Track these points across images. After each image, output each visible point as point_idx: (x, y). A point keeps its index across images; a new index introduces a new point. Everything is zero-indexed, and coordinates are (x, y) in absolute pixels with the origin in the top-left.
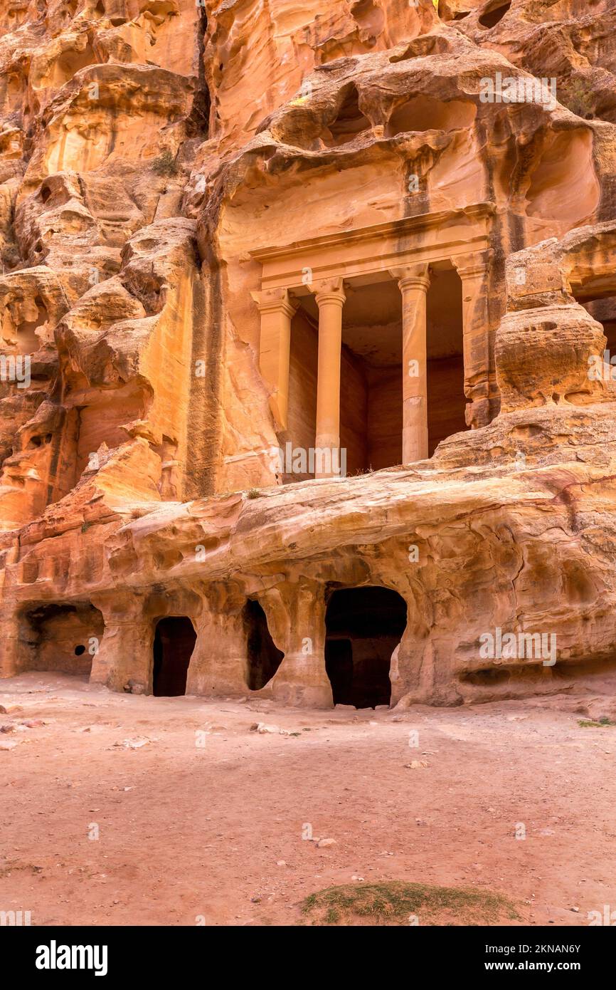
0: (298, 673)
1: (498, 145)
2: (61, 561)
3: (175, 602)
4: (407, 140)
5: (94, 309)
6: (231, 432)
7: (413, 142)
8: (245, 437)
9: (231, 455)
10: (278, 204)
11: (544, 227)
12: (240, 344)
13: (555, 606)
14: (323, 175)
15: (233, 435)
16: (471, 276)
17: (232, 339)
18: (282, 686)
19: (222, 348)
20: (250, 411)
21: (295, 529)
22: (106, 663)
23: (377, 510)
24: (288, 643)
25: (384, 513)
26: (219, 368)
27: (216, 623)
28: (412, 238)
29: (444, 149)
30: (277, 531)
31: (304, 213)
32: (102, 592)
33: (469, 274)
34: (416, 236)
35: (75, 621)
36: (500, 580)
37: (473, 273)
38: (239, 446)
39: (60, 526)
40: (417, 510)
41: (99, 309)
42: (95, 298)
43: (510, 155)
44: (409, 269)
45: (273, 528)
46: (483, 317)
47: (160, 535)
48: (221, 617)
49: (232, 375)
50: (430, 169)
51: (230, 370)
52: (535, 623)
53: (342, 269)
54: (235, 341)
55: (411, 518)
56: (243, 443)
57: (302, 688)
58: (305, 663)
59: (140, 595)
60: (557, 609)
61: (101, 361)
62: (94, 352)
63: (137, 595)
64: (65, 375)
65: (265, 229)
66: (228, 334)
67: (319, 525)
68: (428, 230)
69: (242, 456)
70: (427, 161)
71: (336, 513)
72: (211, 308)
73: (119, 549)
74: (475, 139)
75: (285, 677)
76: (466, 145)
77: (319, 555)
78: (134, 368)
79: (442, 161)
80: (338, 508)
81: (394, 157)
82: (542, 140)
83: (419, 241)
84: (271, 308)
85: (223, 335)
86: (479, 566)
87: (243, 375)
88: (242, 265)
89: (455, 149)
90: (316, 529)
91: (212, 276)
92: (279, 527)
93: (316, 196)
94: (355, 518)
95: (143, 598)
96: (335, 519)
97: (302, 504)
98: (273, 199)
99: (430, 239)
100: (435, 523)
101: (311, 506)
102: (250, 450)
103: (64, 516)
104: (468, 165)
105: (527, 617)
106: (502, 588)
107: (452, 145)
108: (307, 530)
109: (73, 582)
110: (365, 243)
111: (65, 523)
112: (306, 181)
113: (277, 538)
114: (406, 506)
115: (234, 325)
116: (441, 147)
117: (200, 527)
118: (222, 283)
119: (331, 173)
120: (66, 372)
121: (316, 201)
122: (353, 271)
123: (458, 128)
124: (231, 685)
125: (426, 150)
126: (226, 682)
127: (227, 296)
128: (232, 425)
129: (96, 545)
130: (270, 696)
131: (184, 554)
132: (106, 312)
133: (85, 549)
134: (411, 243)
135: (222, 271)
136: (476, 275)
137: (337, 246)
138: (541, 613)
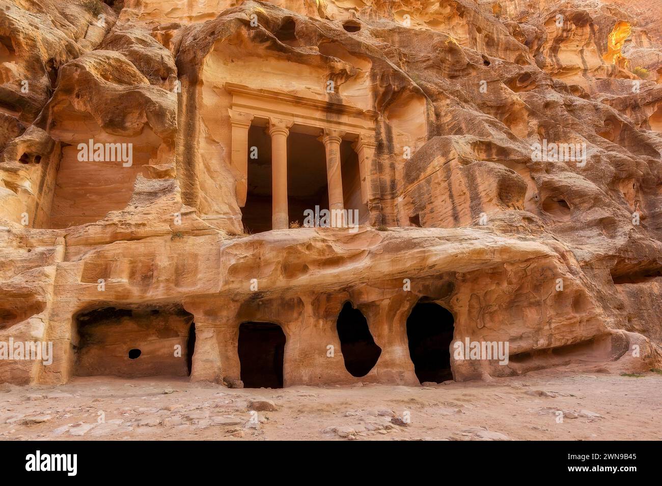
0: (398, 362)
1: (381, 86)
2: (140, 265)
3: (266, 309)
4: (336, 61)
5: (107, 67)
6: (205, 198)
7: (339, 64)
8: (217, 204)
9: (205, 214)
10: (240, 63)
11: (403, 135)
12: (211, 141)
13: (568, 315)
14: (279, 58)
15: (207, 201)
16: (369, 146)
17: (204, 136)
18: (385, 372)
19: (196, 139)
20: (221, 187)
21: (443, 254)
22: (212, 362)
23: (491, 248)
24: (385, 340)
25: (493, 251)
26: (194, 152)
27: (315, 326)
28: (334, 115)
29: (352, 76)
30: (426, 254)
31: (259, 76)
32: (198, 296)
33: (368, 145)
34: (337, 115)
35: (129, 325)
36: (531, 300)
37: (370, 145)
38: (212, 209)
39: (142, 231)
40: (511, 252)
41: (111, 69)
42: (108, 58)
43: (385, 94)
44: (335, 131)
45: (424, 252)
46: (376, 169)
47: (299, 248)
48: (321, 322)
49: (204, 160)
50: (342, 83)
51: (202, 156)
52: (558, 324)
53: (292, 117)
54: (206, 138)
55: (505, 257)
56: (216, 207)
57: (403, 373)
58: (401, 354)
59: (236, 301)
60: (569, 316)
61: (126, 107)
62: (120, 99)
63: (234, 301)
64: (53, 111)
65: (230, 74)
66: (202, 131)
67: (463, 253)
68: (344, 115)
69: (215, 216)
70: (341, 78)
71: (472, 247)
72: (187, 110)
73: (246, 257)
74: (369, 78)
75: (386, 364)
76: (362, 79)
77: (429, 277)
78: (172, 122)
79: (348, 82)
80: (472, 244)
81: (324, 68)
82: (402, 94)
83: (339, 118)
84: (240, 124)
85: (197, 131)
86: (521, 291)
87: (214, 161)
88: (215, 89)
89: (355, 79)
90: (460, 256)
91: (189, 87)
92: (429, 251)
93: (269, 69)
94: (480, 252)
95: (239, 304)
96: (472, 250)
97: (439, 238)
98: (239, 58)
99: (344, 119)
100: (513, 262)
101: (447, 240)
102: (221, 214)
103: (146, 222)
104: (362, 90)
105: (554, 321)
106: (531, 305)
107: (355, 77)
108: (453, 256)
109: (162, 285)
110: (305, 108)
111: (147, 229)
112: (266, 57)
113: (424, 259)
114: (505, 249)
115: (206, 126)
116: (352, 74)
117: (330, 247)
118: (197, 96)
119: (282, 59)
120: (55, 109)
121: (268, 72)
122: (299, 121)
123: (361, 68)
124: (337, 374)
125: (344, 72)
126: (332, 372)
127: (201, 105)
128: (206, 193)
129: (189, 254)
130: (376, 380)
131: (311, 267)
132: (116, 74)
133: (176, 255)
134: (334, 118)
135: (198, 88)
136: (371, 147)
137: (288, 103)
138: (561, 318)
